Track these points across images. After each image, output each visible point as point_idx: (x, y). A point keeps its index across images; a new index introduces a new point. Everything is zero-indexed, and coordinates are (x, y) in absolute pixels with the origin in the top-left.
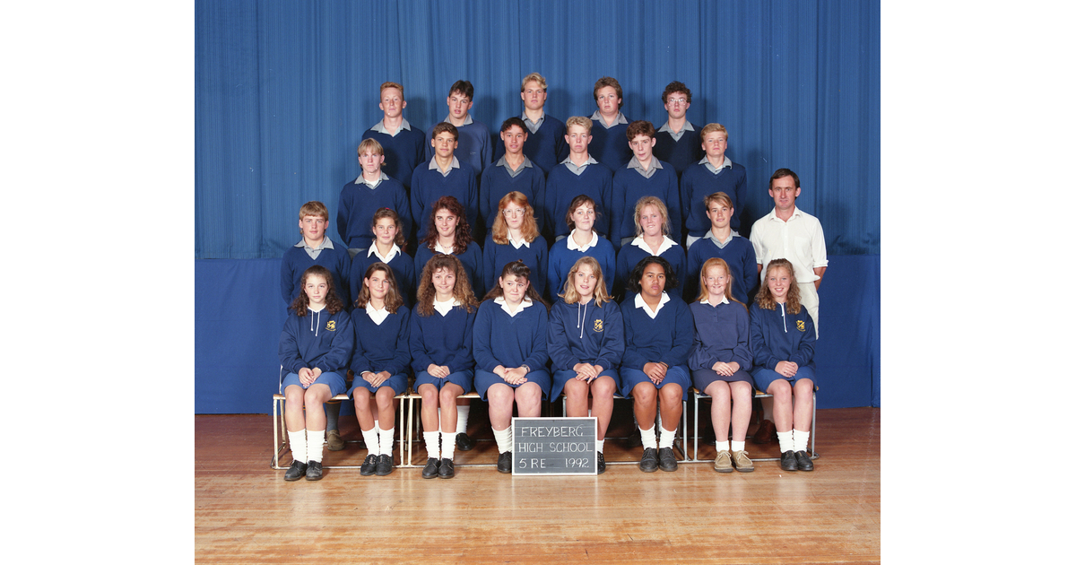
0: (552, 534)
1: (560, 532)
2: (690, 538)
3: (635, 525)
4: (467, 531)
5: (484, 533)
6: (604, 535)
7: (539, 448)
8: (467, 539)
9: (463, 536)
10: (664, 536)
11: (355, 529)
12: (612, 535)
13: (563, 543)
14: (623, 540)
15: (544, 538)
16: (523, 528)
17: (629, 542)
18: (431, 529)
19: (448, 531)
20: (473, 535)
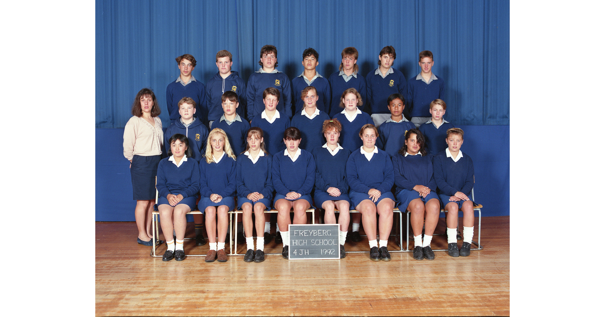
0: (347, 294)
1: (351, 293)
2: (431, 296)
3: (396, 288)
4: (296, 293)
5: (306, 293)
6: (379, 294)
7: (305, 243)
8: (296, 297)
9: (294, 295)
10: (415, 294)
11: (227, 291)
12: (383, 294)
13: (355, 299)
14: (391, 297)
15: (343, 296)
16: (328, 291)
17: (395, 299)
18: (273, 291)
19: (284, 292)
20: (299, 295)
